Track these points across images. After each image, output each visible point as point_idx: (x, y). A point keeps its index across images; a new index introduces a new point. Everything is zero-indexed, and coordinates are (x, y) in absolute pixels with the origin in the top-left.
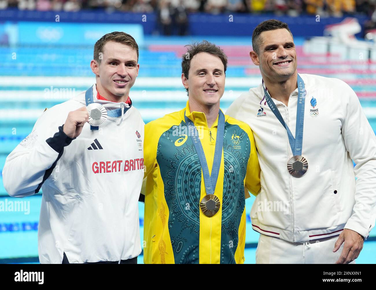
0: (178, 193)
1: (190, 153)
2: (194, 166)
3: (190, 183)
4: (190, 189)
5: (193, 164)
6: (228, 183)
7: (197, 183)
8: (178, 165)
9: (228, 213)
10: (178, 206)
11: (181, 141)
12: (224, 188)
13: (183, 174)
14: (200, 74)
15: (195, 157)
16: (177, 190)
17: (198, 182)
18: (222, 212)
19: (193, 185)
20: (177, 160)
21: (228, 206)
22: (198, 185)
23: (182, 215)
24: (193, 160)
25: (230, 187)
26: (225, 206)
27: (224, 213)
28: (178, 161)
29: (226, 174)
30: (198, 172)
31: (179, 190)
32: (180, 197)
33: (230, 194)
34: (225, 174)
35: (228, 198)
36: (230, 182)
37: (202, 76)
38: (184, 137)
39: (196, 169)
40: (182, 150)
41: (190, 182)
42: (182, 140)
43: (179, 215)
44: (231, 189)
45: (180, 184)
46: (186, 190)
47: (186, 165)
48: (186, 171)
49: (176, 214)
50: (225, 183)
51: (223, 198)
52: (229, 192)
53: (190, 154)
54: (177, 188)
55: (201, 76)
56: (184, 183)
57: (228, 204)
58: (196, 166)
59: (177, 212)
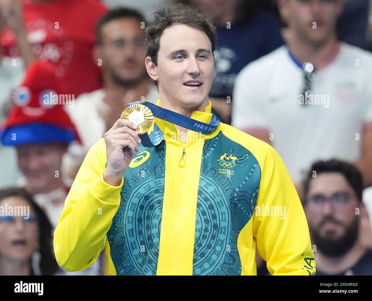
0: (128, 237)
1: (150, 177)
2: (153, 195)
3: (147, 222)
4: (146, 230)
5: (151, 193)
6: (204, 224)
7: (155, 221)
8: (130, 195)
9: (202, 269)
10: (128, 257)
11: (139, 160)
12: (196, 230)
13: (136, 209)
14: (176, 58)
15: (157, 183)
16: (127, 233)
17: (157, 219)
18: (193, 267)
19: (150, 225)
20: (129, 188)
21: (203, 258)
22: (156, 224)
23: (135, 271)
24: (154, 187)
25: (206, 230)
26: (198, 257)
27: (195, 269)
28: (131, 189)
29: (200, 210)
30: (157, 205)
31: (129, 233)
32: (131, 243)
33: (206, 240)
34: (198, 209)
35: (203, 246)
36: (207, 221)
37: (180, 60)
38: (145, 155)
39: (156, 200)
40: (138, 172)
41: (146, 220)
42: (142, 158)
43: (130, 270)
44: (208, 233)
45: (132, 223)
46: (140, 233)
47: (141, 194)
48: (140, 204)
49: (126, 269)
50: (199, 223)
51: (194, 246)
52: (204, 237)
53: (149, 179)
54: (127, 230)
55: (178, 60)
56: (137, 222)
57: (202, 255)
58: (156, 195)
59: (128, 267)
